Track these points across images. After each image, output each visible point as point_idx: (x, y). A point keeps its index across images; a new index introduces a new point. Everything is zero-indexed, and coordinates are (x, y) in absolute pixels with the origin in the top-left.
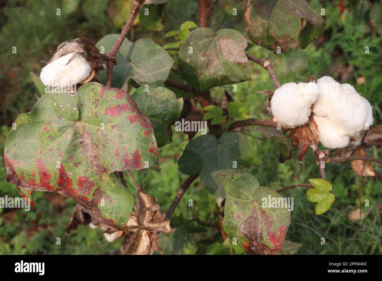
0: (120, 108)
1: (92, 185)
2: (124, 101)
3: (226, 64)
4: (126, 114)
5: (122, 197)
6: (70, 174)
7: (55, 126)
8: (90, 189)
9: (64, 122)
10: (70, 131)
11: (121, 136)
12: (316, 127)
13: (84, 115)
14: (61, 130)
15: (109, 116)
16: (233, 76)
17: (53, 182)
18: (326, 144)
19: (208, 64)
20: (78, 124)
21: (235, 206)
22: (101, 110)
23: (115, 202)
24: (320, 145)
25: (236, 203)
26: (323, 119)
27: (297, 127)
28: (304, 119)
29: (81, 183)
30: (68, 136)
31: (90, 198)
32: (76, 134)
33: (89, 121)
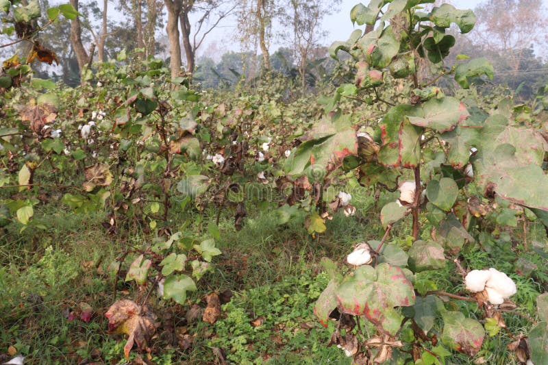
0: (398, 276)
1: (380, 313)
2: (400, 273)
3: (432, 259)
4: (402, 279)
5: (394, 320)
6: (370, 307)
7: (364, 283)
8: (379, 315)
9: (369, 281)
10: (372, 285)
11: (398, 290)
12: (487, 293)
13: (379, 278)
14: (367, 285)
15: (392, 280)
16: (435, 266)
17: (361, 310)
18: (492, 302)
19: (422, 259)
20: (376, 283)
21: (451, 329)
22: (389, 277)
23: (391, 322)
24: (489, 303)
25: (452, 327)
26: (492, 290)
27: (478, 292)
28: (482, 289)
29: (375, 312)
30: (370, 288)
31: (379, 320)
32: (375, 288)
33: (381, 282)
